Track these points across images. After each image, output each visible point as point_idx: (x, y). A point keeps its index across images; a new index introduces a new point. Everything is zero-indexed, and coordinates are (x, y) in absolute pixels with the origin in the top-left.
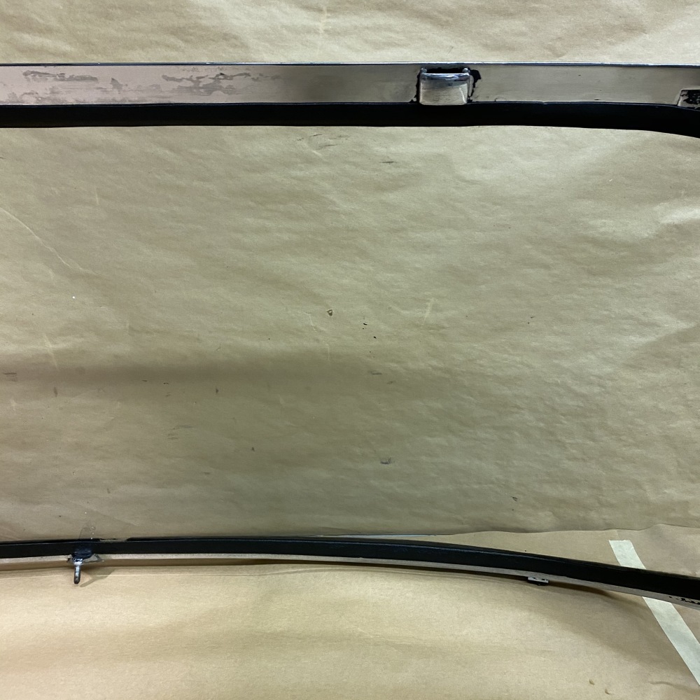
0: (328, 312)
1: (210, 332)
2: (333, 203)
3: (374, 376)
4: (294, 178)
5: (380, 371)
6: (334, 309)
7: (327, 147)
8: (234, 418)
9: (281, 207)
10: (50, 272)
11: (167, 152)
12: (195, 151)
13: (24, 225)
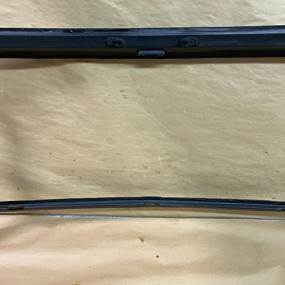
0: (266, 152)
1: (218, 156)
2: (277, 116)
3: (278, 173)
4: (263, 107)
5: (280, 171)
6: (268, 151)
7: (279, 97)
8: (221, 184)
9: (256, 116)
10: (164, 135)
11: (215, 96)
12: (227, 96)
13: (156, 120)
